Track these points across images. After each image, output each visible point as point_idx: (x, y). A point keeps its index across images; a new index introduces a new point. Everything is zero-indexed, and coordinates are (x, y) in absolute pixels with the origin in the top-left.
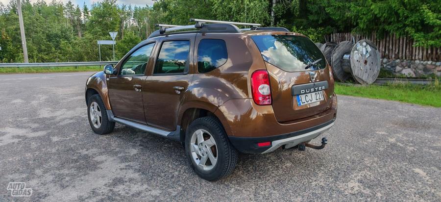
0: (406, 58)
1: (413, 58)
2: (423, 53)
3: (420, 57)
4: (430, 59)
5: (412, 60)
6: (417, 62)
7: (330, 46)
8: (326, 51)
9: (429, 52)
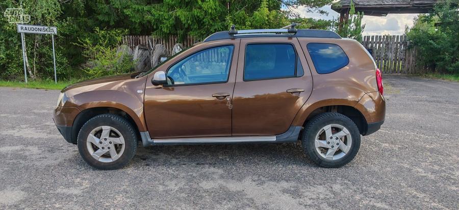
0: (204, 61)
1: (210, 60)
2: (218, 56)
3: (216, 60)
4: (224, 61)
5: (209, 62)
6: (214, 63)
7: (142, 48)
8: (139, 54)
9: (223, 55)
